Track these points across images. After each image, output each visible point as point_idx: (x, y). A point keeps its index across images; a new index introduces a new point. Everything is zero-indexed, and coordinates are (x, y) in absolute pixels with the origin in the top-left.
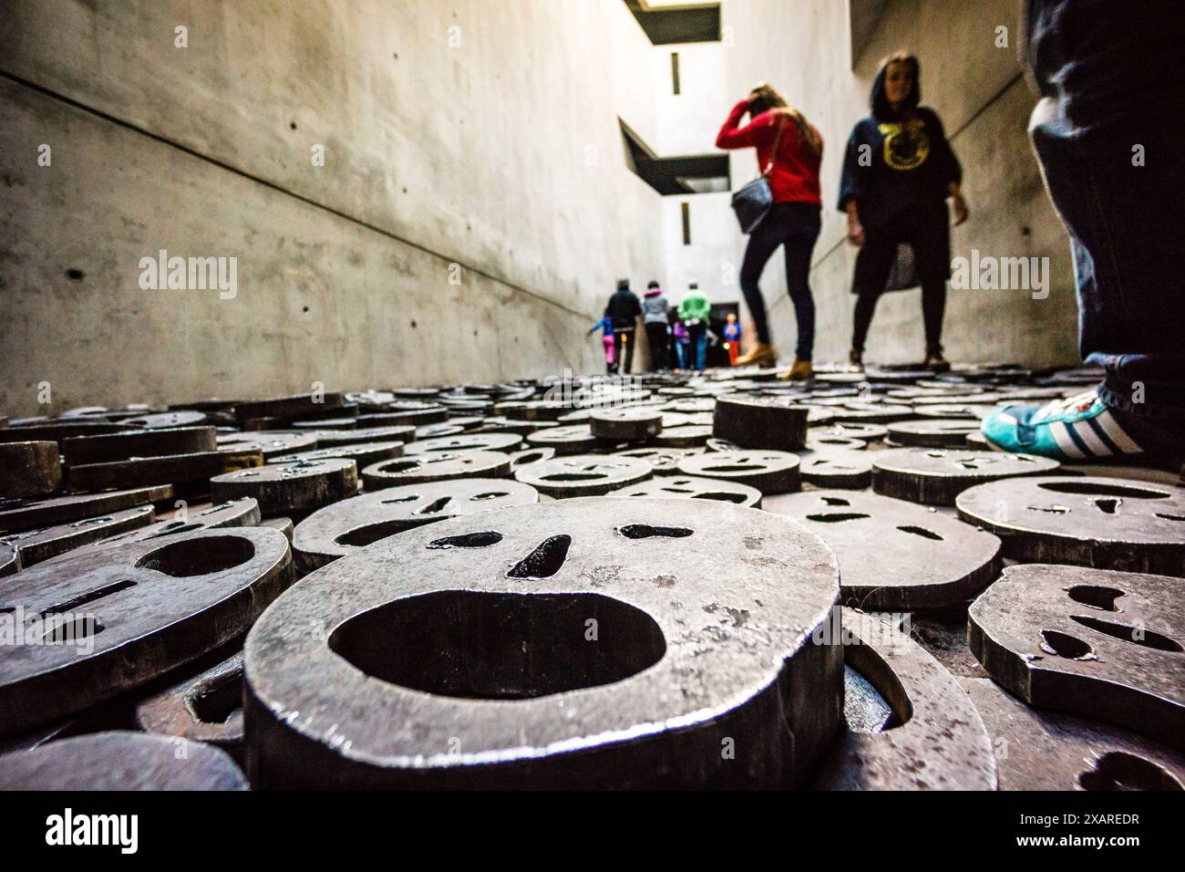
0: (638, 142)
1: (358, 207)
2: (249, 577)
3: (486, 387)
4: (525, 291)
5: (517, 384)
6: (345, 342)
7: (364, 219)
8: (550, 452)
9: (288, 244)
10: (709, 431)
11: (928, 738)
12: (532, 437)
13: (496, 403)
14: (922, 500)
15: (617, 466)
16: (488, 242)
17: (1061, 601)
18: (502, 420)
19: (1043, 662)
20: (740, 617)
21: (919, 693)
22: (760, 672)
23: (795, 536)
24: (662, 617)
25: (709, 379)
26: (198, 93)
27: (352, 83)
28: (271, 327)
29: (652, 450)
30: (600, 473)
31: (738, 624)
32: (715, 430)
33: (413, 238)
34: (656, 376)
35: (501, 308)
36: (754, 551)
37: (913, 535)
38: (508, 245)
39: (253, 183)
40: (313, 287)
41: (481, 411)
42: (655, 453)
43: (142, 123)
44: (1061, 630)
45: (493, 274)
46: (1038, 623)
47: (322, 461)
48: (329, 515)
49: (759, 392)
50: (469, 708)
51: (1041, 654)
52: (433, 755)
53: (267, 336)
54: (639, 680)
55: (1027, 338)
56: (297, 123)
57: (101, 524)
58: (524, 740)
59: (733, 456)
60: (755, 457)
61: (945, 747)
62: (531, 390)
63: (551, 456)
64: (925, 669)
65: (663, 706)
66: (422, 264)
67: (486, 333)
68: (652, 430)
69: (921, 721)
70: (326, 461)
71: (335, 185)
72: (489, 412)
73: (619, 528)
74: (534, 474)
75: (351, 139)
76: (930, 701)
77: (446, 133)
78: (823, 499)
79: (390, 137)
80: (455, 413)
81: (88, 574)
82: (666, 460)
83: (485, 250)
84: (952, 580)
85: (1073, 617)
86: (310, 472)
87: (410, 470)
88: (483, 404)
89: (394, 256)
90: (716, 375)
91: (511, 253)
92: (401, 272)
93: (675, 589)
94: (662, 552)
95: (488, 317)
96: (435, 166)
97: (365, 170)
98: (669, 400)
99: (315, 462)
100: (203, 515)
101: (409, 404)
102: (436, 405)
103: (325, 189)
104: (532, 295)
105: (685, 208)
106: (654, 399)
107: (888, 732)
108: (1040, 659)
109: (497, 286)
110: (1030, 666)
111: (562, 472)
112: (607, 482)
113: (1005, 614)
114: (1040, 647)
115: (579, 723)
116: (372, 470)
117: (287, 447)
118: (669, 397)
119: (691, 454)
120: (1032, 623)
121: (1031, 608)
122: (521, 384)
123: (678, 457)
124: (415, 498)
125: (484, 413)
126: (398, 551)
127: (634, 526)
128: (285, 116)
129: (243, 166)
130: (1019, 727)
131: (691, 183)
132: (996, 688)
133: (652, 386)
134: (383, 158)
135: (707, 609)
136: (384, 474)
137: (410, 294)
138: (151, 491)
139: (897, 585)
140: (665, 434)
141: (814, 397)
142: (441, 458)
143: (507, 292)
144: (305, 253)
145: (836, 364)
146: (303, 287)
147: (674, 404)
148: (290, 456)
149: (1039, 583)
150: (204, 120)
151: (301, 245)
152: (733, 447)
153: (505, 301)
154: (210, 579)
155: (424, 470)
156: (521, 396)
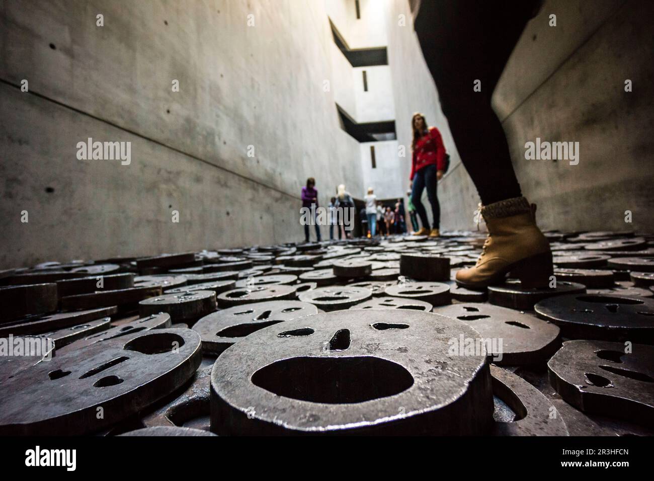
0: (346, 115)
1: (200, 151)
2: (187, 354)
3: (269, 248)
4: (288, 195)
5: (284, 246)
6: (190, 223)
7: (203, 158)
8: (314, 285)
9: (163, 172)
10: (398, 271)
11: (536, 424)
12: (302, 276)
13: (277, 257)
14: (516, 307)
15: (352, 292)
16: (268, 169)
17: (593, 358)
18: (282, 267)
19: (587, 389)
20: (444, 366)
21: (529, 403)
22: (459, 388)
23: (460, 327)
24: (407, 366)
25: (391, 241)
26: (121, 97)
27: (200, 91)
28: (151, 216)
29: (368, 283)
30: (345, 296)
31: (443, 368)
32: (401, 271)
33: (229, 167)
34: (361, 240)
35: (275, 204)
36: (442, 335)
37: (514, 326)
38: (279, 170)
39: (145, 141)
40: (175, 194)
41: (269, 262)
42: (370, 284)
43: (91, 112)
44: (595, 373)
45: (271, 186)
46: (583, 370)
47: (197, 292)
48: (207, 321)
49: (420, 249)
50: (333, 407)
51: (586, 385)
52: (327, 426)
53: (149, 221)
54: (406, 393)
55: (562, 217)
56: (170, 110)
57: (85, 328)
58: (364, 419)
59: (414, 285)
60: (426, 286)
61: (545, 428)
62: (294, 249)
63: (315, 287)
64: (530, 392)
65: (420, 403)
66: (233, 182)
67: (266, 218)
68: (367, 271)
69: (531, 416)
70: (199, 292)
71: (188, 141)
72: (273, 262)
73: (372, 325)
74: (310, 297)
75: (198, 117)
76: (534, 407)
77: (247, 113)
78: (464, 308)
79: (218, 116)
80: (256, 263)
81: (101, 354)
82: (377, 288)
83: (267, 173)
84: (537, 349)
85: (600, 366)
86: (193, 298)
87: (244, 296)
88: (270, 258)
89: (218, 178)
90: (394, 239)
91: (280, 174)
92: (222, 186)
93: (409, 353)
94: (397, 336)
95: (268, 209)
96: (241, 130)
97: (204, 133)
98: (371, 254)
99: (193, 293)
100: (141, 322)
101: (230, 259)
102: (244, 259)
103: (183, 143)
104: (291, 196)
105: (372, 149)
106: (363, 254)
107: (517, 422)
108: (586, 387)
109: (273, 192)
110: (581, 391)
111: (324, 296)
112: (350, 301)
113: (566, 366)
114: (585, 382)
115: (385, 411)
116: (223, 296)
117: (172, 284)
118: (371, 252)
119: (390, 285)
120: (580, 370)
121: (579, 362)
122: (287, 245)
123: (383, 286)
124: (251, 312)
125: (271, 263)
126: (264, 338)
127: (379, 324)
128: (164, 106)
129: (141, 132)
130: (580, 423)
131: (375, 136)
132: (566, 404)
133: (360, 246)
134: (214, 126)
135: (427, 362)
136: (230, 299)
137: (226, 197)
138: (107, 310)
139: (510, 352)
140: (374, 273)
141: (450, 251)
142: (258, 289)
143: (278, 195)
144: (172, 176)
145: (459, 231)
146: (170, 195)
147: (375, 256)
148: (176, 289)
149: (581, 350)
150: (123, 109)
151: (170, 173)
152: (412, 280)
153: (277, 200)
154: (167, 355)
155: (251, 296)
156: (289, 253)
